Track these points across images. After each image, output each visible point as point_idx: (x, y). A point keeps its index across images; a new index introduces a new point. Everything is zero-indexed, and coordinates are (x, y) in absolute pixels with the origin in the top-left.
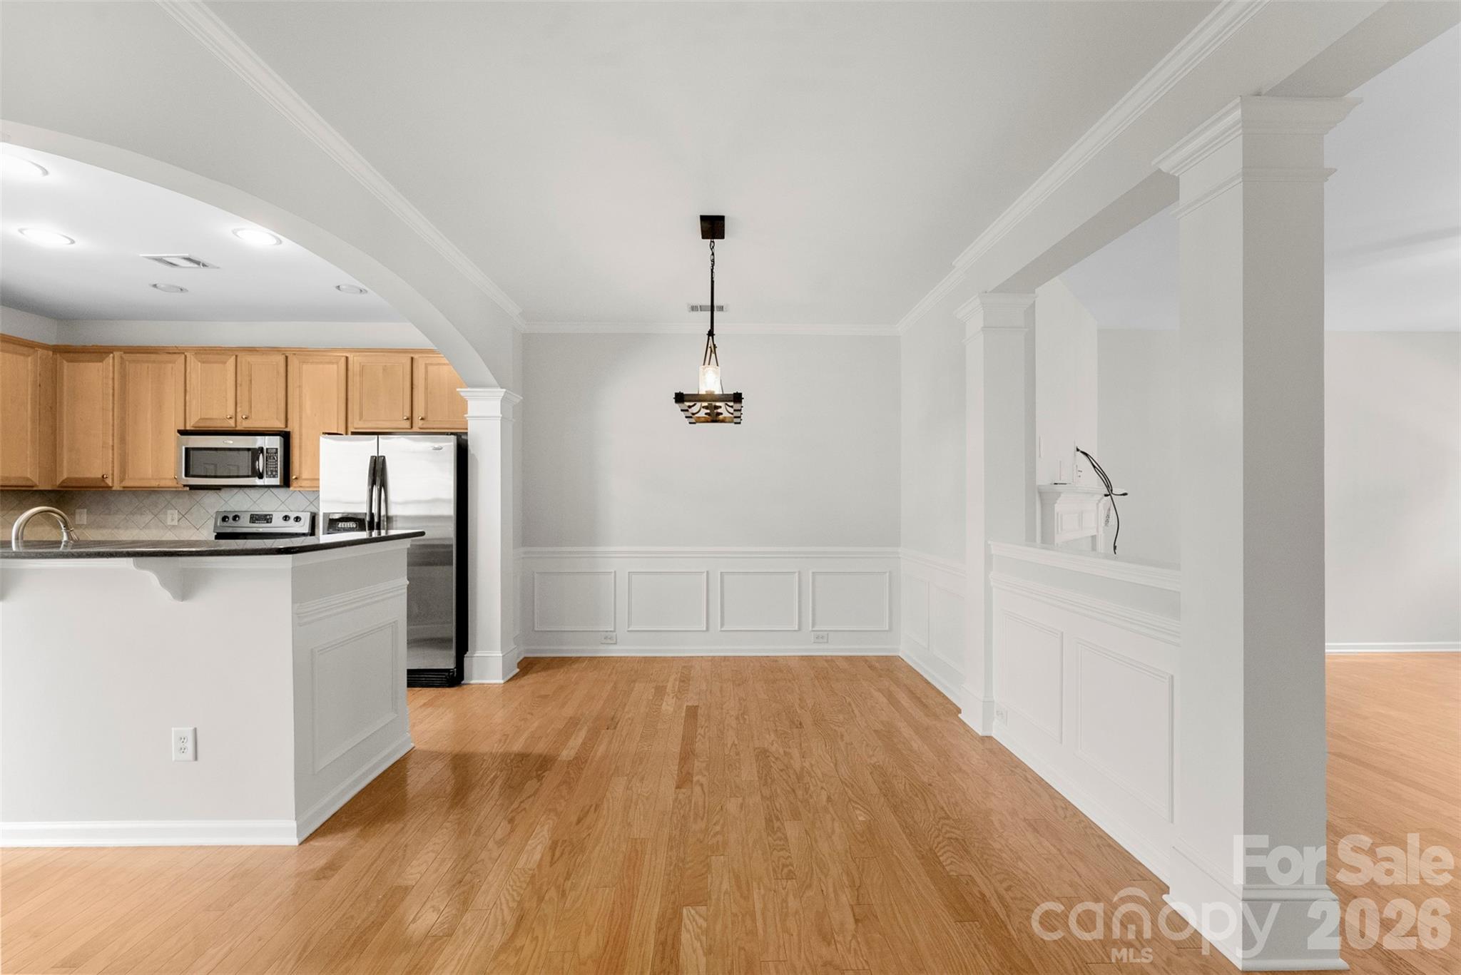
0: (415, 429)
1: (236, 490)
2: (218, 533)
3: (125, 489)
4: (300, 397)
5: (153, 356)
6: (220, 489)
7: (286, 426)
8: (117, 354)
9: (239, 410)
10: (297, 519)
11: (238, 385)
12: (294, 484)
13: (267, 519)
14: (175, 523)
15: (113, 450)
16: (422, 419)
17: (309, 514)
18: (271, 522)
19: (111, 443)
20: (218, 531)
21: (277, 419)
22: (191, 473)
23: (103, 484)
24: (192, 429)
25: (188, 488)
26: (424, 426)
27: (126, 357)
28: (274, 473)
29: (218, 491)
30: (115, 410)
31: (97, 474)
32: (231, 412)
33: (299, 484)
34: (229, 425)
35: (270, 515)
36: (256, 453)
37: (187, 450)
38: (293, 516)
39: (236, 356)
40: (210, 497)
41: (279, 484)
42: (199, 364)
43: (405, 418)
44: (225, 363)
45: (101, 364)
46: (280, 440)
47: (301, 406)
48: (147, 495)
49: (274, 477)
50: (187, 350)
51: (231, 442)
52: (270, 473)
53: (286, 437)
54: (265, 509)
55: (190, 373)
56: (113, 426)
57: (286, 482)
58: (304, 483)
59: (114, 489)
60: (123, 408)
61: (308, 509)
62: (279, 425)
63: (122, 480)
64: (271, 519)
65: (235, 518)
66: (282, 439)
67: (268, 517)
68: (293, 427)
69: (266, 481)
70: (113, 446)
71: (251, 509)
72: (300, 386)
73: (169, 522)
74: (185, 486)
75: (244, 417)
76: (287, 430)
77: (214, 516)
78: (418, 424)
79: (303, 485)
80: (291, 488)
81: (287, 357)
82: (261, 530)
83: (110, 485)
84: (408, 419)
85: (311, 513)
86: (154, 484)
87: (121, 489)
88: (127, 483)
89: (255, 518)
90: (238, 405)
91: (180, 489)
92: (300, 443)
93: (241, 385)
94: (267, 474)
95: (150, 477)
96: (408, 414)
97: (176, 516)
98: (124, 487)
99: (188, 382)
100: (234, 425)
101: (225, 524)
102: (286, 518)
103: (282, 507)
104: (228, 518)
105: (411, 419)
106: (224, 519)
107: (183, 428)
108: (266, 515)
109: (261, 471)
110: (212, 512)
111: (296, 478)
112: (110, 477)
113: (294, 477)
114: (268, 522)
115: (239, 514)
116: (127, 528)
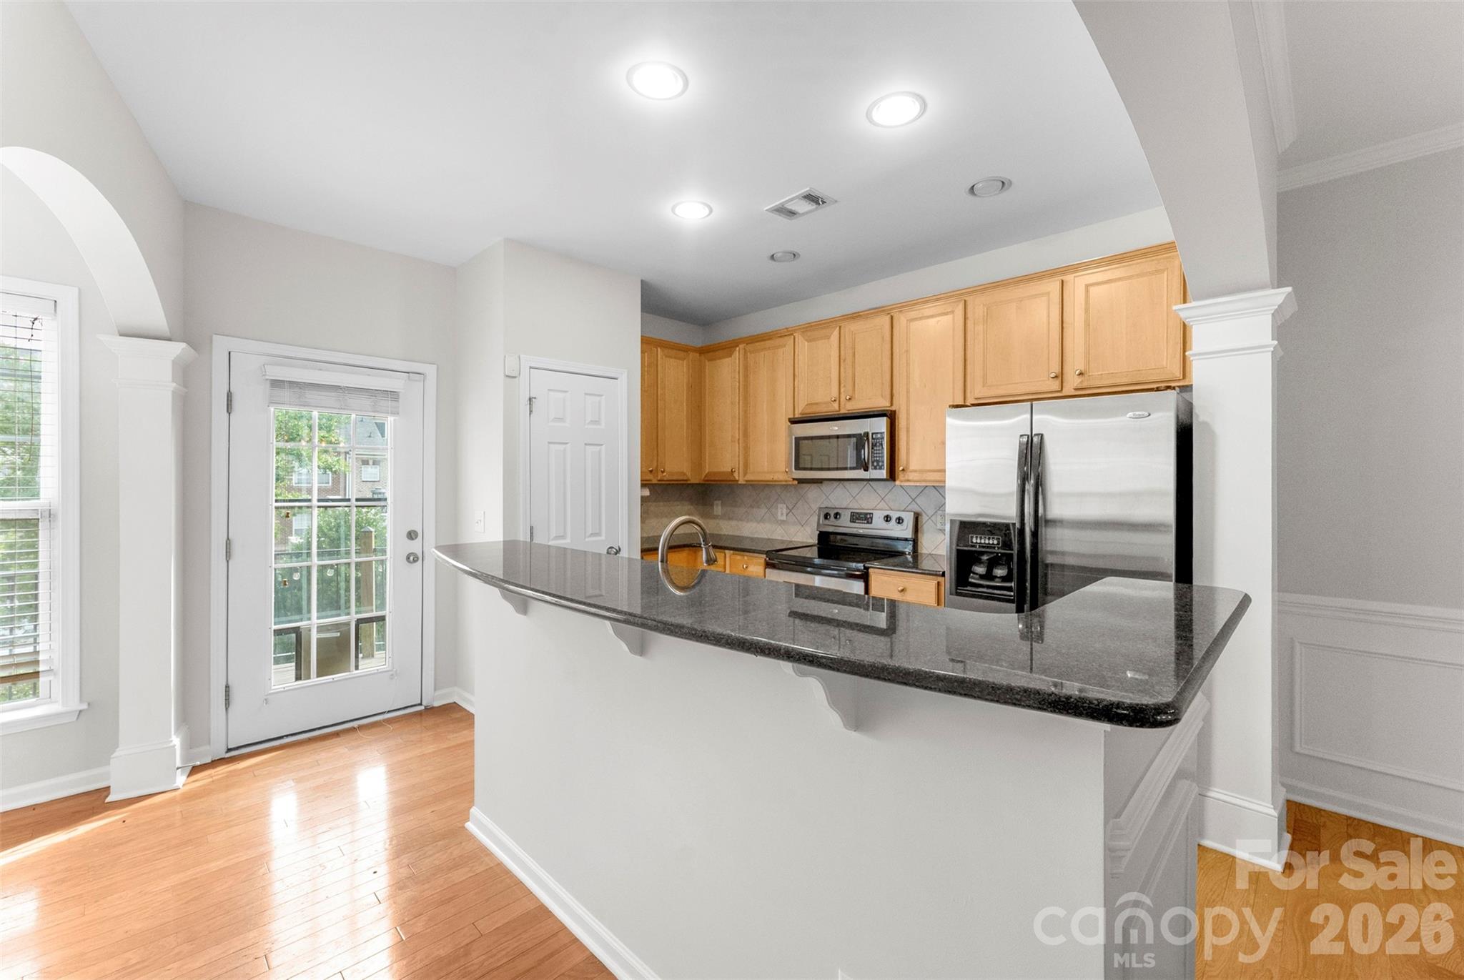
0: (1068, 390)
1: (836, 484)
2: (820, 532)
3: (749, 483)
4: (908, 364)
5: (768, 343)
6: (821, 483)
7: (892, 404)
8: (741, 346)
9: (842, 390)
10: (900, 520)
11: (842, 361)
12: (901, 476)
13: (867, 518)
14: (784, 518)
15: (739, 443)
16: (1081, 374)
17: (912, 513)
18: (871, 523)
19: (737, 437)
20: (821, 530)
21: (882, 396)
22: (801, 466)
23: (732, 478)
24: (800, 416)
25: (796, 482)
26: (1085, 385)
27: (750, 347)
28: (880, 464)
29: (819, 485)
30: (741, 404)
31: (726, 468)
32: (835, 393)
33: (906, 478)
34: (833, 409)
35: (870, 514)
36: (861, 440)
37: (798, 440)
38: (894, 515)
39: (840, 327)
40: (812, 492)
41: (885, 477)
42: (806, 343)
43: (1053, 375)
44: (829, 337)
45: (730, 358)
46: (887, 421)
47: (908, 377)
48: (763, 490)
49: (881, 468)
50: (795, 331)
51: (836, 428)
52: (875, 464)
53: (891, 416)
54: (864, 506)
55: (798, 355)
56: (739, 419)
57: (892, 476)
58: (912, 476)
59: (740, 482)
60: (746, 398)
61: (909, 508)
62: (883, 403)
63: (745, 474)
64: (872, 518)
65: (837, 515)
66: (889, 420)
67: (868, 516)
68: (900, 406)
69: (873, 473)
70: (739, 440)
71: (850, 506)
72: (907, 351)
73: (780, 518)
74: (794, 479)
75: (848, 398)
76: (893, 408)
77: (817, 512)
78: (1072, 382)
79: (911, 478)
80: (897, 483)
81: (892, 317)
82: (861, 531)
83: (737, 478)
84: (1056, 377)
85: (915, 513)
86: (769, 477)
87: (745, 483)
88: (749, 477)
89: (856, 517)
90: (842, 385)
91: (790, 483)
92: (908, 424)
93: (844, 360)
94: (873, 465)
95: (766, 470)
96: (1056, 369)
97: (785, 511)
98: (747, 481)
99: (796, 366)
100: (837, 409)
101: (827, 522)
102: (887, 519)
103: (882, 505)
104: (830, 515)
105: (1060, 376)
106: (826, 516)
107: (791, 416)
108: (867, 514)
109: (866, 460)
110: (815, 507)
111: (903, 470)
112: (737, 471)
113: (901, 468)
114: (868, 523)
115: (840, 511)
116: (748, 521)
